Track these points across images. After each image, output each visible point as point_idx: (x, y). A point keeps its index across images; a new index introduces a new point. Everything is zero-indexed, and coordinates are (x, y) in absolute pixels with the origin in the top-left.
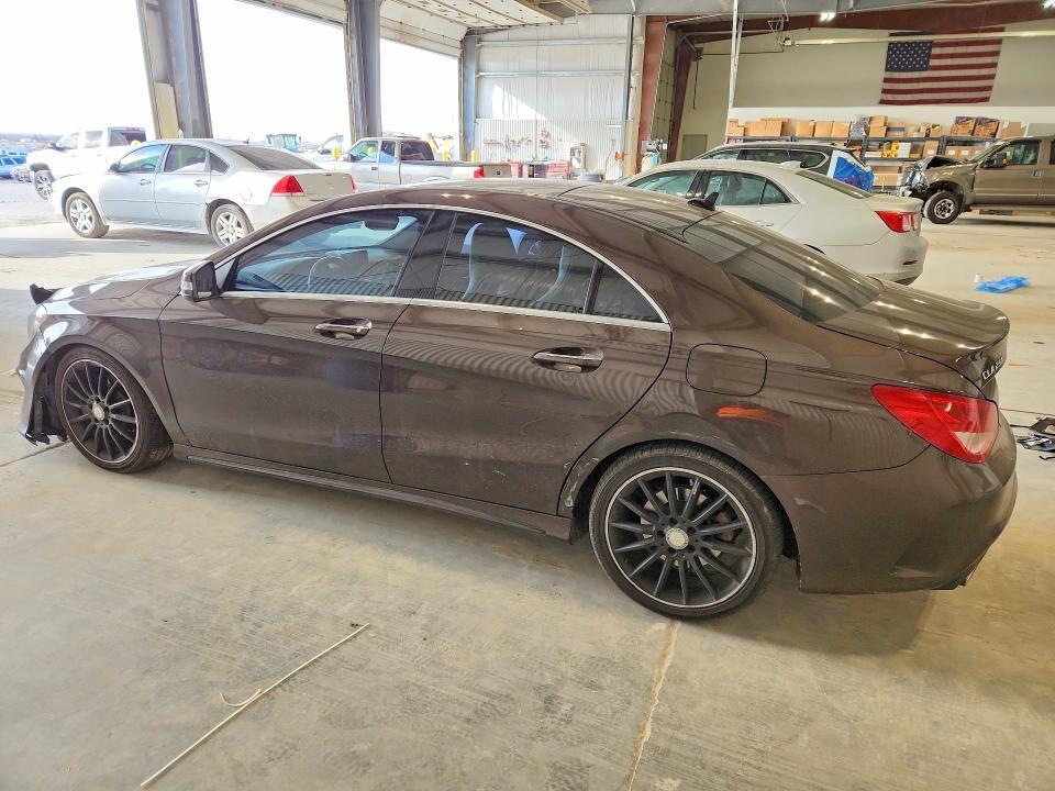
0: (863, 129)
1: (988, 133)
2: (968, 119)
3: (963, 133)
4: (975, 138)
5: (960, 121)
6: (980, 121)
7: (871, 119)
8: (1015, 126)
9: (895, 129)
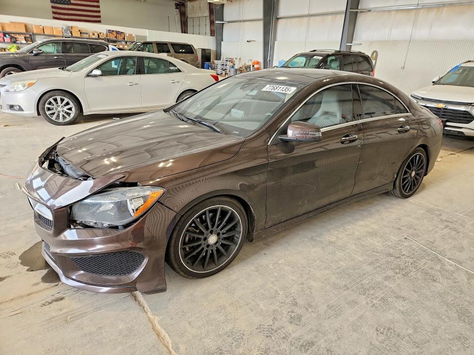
0: (69, 32)
1: (122, 38)
2: (113, 31)
3: (112, 37)
4: (117, 40)
5: (111, 32)
6: (118, 32)
7: (72, 27)
8: (130, 35)
9: (84, 33)
